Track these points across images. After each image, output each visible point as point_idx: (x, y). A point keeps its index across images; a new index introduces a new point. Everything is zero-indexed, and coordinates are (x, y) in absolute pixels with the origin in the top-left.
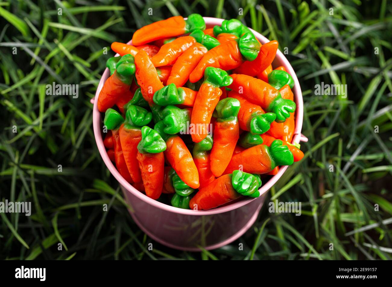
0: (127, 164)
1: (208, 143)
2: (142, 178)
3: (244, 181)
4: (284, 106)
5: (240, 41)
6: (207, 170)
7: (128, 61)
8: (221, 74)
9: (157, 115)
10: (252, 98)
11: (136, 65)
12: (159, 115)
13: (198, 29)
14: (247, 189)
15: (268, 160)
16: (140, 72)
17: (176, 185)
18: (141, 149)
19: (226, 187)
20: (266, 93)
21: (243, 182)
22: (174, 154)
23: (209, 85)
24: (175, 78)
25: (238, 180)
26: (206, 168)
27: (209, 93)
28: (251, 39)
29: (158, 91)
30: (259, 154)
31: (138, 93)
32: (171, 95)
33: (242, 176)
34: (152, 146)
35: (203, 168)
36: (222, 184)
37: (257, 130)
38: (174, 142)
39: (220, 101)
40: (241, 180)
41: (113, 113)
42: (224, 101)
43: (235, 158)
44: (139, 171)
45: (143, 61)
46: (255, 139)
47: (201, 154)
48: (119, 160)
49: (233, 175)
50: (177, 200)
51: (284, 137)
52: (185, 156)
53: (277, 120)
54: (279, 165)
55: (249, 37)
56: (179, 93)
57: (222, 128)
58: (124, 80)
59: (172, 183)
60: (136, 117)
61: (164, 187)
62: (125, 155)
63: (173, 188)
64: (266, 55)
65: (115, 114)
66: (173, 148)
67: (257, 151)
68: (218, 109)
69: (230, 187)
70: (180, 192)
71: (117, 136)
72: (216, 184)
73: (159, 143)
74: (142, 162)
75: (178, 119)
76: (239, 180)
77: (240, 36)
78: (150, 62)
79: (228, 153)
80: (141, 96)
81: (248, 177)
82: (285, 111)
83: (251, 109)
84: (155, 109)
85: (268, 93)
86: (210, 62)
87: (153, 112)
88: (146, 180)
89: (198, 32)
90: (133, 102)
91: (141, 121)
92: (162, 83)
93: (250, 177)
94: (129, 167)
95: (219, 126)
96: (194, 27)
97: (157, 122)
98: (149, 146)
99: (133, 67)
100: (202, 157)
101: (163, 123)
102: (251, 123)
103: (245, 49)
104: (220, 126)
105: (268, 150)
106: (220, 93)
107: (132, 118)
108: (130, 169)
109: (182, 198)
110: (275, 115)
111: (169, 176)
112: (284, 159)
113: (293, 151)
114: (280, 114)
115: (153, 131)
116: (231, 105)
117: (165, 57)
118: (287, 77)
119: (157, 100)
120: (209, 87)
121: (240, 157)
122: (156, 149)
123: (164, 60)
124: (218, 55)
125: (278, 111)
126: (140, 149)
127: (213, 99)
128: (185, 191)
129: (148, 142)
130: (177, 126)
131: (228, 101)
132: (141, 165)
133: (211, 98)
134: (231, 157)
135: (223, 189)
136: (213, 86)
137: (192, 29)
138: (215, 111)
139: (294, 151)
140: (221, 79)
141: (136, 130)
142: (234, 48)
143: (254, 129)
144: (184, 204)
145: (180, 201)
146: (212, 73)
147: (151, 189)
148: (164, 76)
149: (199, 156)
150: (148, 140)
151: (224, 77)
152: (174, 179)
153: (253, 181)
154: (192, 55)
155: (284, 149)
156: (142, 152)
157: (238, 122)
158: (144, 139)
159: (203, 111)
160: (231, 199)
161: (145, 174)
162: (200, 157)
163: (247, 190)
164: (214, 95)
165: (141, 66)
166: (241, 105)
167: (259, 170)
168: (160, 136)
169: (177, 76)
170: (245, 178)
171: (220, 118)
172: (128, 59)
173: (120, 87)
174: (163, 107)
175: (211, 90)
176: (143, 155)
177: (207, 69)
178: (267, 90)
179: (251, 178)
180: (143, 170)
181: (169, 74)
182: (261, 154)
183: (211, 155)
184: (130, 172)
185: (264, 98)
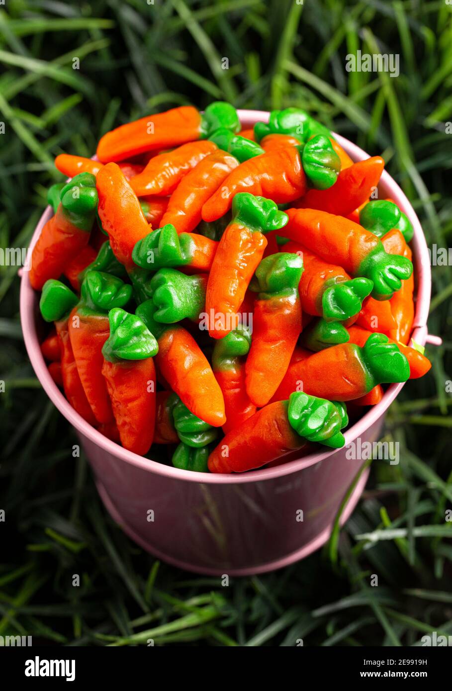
0: (84, 385)
1: (241, 339)
2: (114, 412)
3: (312, 412)
4: (388, 267)
5: (305, 148)
6: (239, 393)
7: (83, 184)
8: (264, 207)
9: (142, 290)
10: (325, 251)
11: (98, 191)
12: (146, 289)
13: (225, 129)
14: (318, 428)
15: (360, 371)
16: (107, 204)
17: (180, 426)
18: (108, 353)
19: (276, 426)
20: (352, 242)
21: (310, 415)
22: (176, 361)
23: (241, 227)
24: (176, 215)
25: (300, 410)
26: (237, 390)
27: (240, 242)
28: (325, 148)
29: (140, 241)
30: (340, 360)
31: (107, 249)
32: (166, 246)
33: (308, 403)
34: (129, 345)
35: (232, 390)
36: (269, 420)
37: (336, 311)
38: (174, 339)
39: (264, 260)
40: (306, 411)
41: (56, 286)
42: (270, 258)
43: (294, 369)
44: (108, 398)
45: (112, 183)
46: (334, 332)
47: (228, 362)
48: (69, 380)
49: (290, 402)
50: (184, 456)
51: (392, 332)
52: (195, 365)
53: (375, 294)
54: (381, 383)
55: (321, 142)
56: (182, 243)
57: (268, 311)
58: (77, 221)
59: (172, 421)
60: (99, 291)
61: (157, 431)
62: (80, 368)
63: (175, 431)
64: (360, 184)
65: (61, 288)
66: (173, 350)
67: (337, 355)
68: (260, 274)
69: (284, 426)
70: (188, 439)
71: (66, 332)
72: (257, 420)
73: (144, 339)
74: (111, 380)
75: (180, 294)
76: (302, 411)
77: (306, 140)
78: (127, 185)
79: (281, 359)
80: (111, 256)
81: (320, 405)
82: (390, 276)
83: (324, 272)
84: (137, 278)
85: (357, 241)
86: (244, 185)
87: (134, 284)
88: (120, 415)
89: (225, 134)
90: (96, 266)
91: (111, 299)
92: (151, 225)
93: (324, 405)
94: (87, 391)
95: (262, 307)
96: (218, 125)
97: (142, 302)
98: (123, 345)
99: (93, 194)
100: (230, 367)
101: (152, 302)
102: (324, 298)
103: (314, 164)
104: (265, 306)
105: (359, 353)
106: (262, 242)
107: (92, 294)
108: (91, 394)
109: (193, 450)
110: (370, 282)
111: (167, 409)
112: (389, 369)
113: (408, 357)
114: (381, 281)
115: (132, 316)
116: (285, 264)
117: (156, 179)
118: (397, 212)
119: (139, 259)
120: (242, 232)
121: (304, 368)
122: (139, 351)
123: (154, 182)
124: (260, 173)
125: (377, 275)
126: (106, 354)
127: (248, 254)
128: (198, 437)
129: (122, 338)
130: (178, 307)
131: (280, 259)
132: (112, 387)
133: (244, 252)
134: (286, 368)
135: (270, 430)
136: (249, 230)
137: (213, 128)
138: (254, 280)
139: (411, 356)
140: (264, 214)
141: (100, 318)
142: (292, 161)
143: (329, 310)
144: (197, 463)
145: (190, 458)
146: (247, 203)
147: (131, 432)
148: (156, 214)
149: (224, 367)
150: (120, 333)
151: (270, 211)
152: (175, 413)
153: (330, 412)
154: (207, 172)
155: (390, 350)
156: (111, 361)
157: (299, 298)
158: (114, 332)
159: (229, 277)
160: (288, 450)
161: (118, 404)
162: (226, 368)
163: (319, 431)
164: (250, 245)
165: (109, 193)
166: (305, 265)
167: (341, 391)
168: (146, 327)
169: (181, 213)
170: (315, 407)
171: (264, 292)
172: (83, 180)
173: (70, 236)
174: (151, 272)
175: (244, 236)
176: (113, 365)
177: (237, 196)
178: (355, 234)
179: (327, 407)
180: (114, 396)
181: (165, 210)
182: (346, 359)
183: (247, 364)
184: (89, 400)
185: (350, 252)
